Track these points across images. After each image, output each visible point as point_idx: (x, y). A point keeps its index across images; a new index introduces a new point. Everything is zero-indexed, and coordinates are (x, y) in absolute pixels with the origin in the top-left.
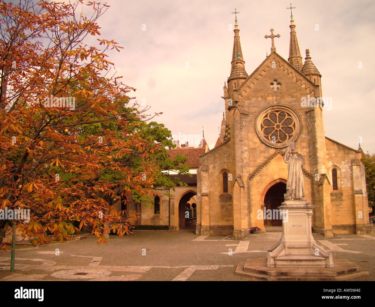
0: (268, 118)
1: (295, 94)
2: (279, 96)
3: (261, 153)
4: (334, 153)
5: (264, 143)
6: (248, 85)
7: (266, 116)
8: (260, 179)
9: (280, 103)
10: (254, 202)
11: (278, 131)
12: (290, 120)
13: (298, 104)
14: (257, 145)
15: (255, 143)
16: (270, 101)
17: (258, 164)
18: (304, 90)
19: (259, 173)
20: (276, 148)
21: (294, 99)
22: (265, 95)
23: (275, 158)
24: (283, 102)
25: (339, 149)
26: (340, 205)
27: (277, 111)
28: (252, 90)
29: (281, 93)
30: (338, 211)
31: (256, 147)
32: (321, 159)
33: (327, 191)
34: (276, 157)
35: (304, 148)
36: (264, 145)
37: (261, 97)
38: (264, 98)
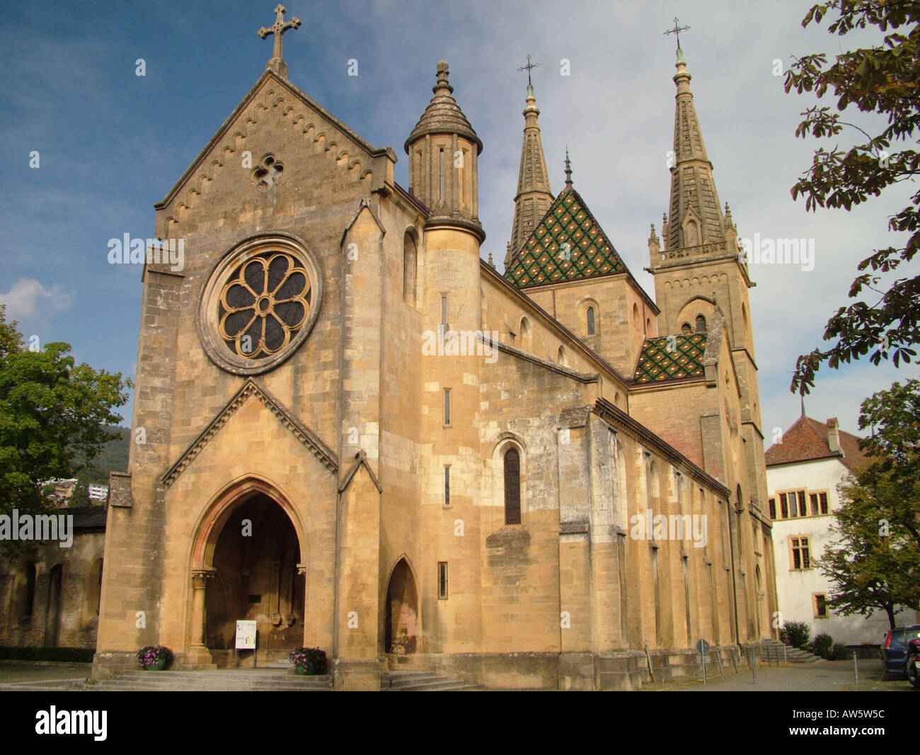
0: (241, 281)
1: (316, 193)
2: (272, 205)
3: (205, 395)
4: (507, 391)
5: (215, 364)
6: (194, 186)
7: (235, 275)
8: (193, 483)
9: (270, 226)
10: (172, 561)
11: (264, 321)
12: (298, 280)
13: (323, 222)
14: (197, 370)
15: (193, 365)
16: (245, 226)
17: (191, 434)
18: (343, 174)
19: (194, 464)
20: (246, 376)
21: (313, 208)
22: (234, 210)
23: (241, 409)
24: (280, 221)
25: (524, 376)
26: (518, 578)
27: (266, 256)
28: (205, 197)
29: (278, 196)
30: (511, 600)
31: (193, 377)
32: (361, 399)
33: (365, 515)
34: (244, 405)
35: (325, 366)
36: (214, 367)
37: (225, 217)
38: (231, 218)
